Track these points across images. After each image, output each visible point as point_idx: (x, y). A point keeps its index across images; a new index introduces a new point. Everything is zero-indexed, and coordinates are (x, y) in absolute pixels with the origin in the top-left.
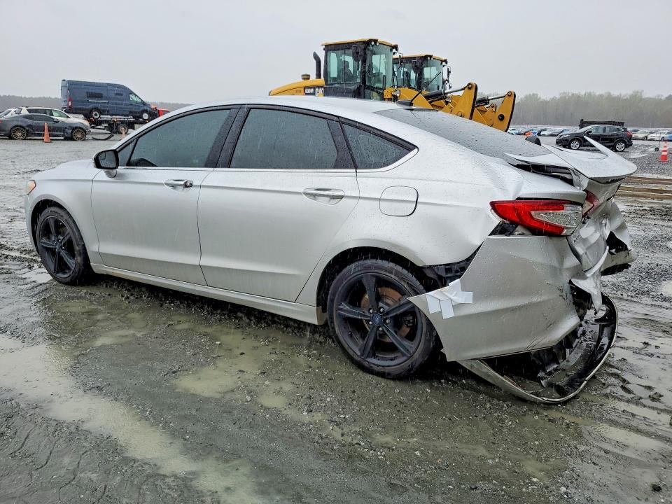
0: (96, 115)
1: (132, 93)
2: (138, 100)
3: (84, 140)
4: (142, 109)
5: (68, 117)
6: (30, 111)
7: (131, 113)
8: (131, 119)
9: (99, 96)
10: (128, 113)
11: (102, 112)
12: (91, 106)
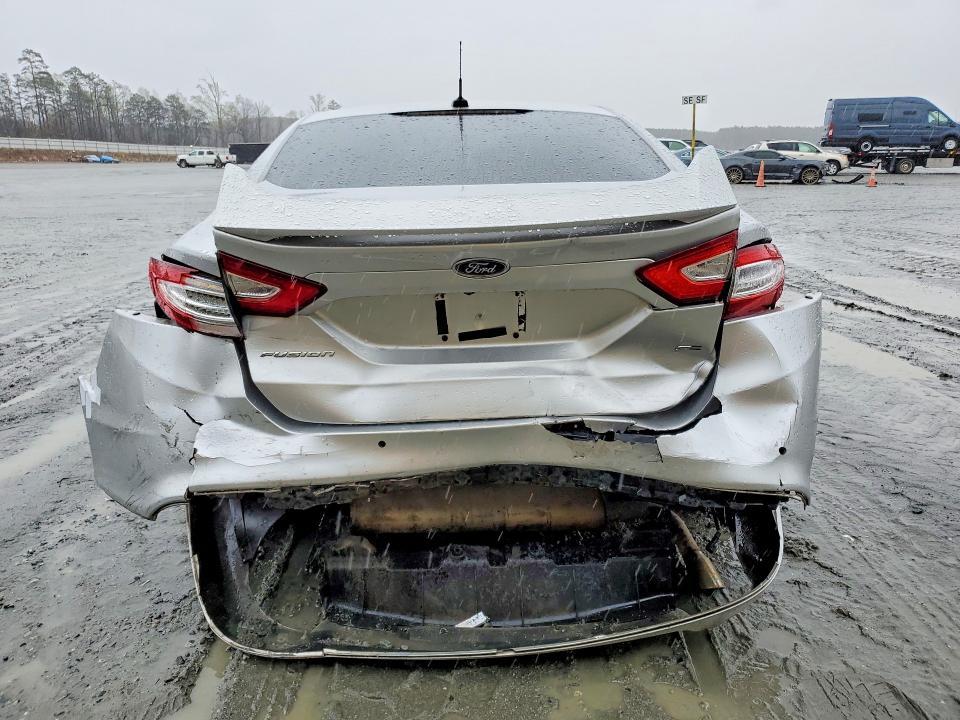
0: (866, 146)
1: (934, 109)
2: (942, 119)
3: (818, 183)
4: (947, 133)
5: (818, 152)
6: (770, 146)
7: (925, 141)
8: (923, 149)
9: (878, 118)
10: (919, 142)
11: (875, 142)
12: (860, 133)
